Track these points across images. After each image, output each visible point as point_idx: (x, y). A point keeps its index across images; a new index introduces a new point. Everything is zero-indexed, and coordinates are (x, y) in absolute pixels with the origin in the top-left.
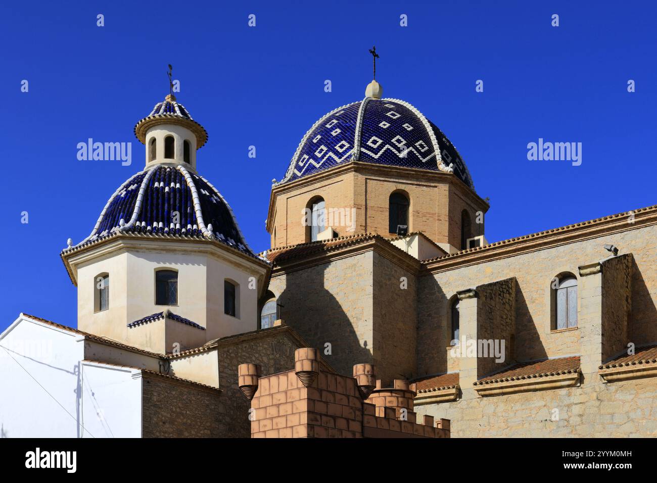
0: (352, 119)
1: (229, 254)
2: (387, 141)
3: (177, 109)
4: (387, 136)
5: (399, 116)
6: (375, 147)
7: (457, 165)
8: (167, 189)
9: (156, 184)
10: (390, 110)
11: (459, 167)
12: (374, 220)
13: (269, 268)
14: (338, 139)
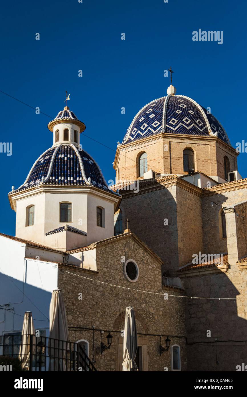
0: (160, 109)
1: (99, 193)
2: (180, 121)
3: (70, 114)
4: (180, 118)
5: (186, 106)
6: (174, 124)
7: (220, 131)
8: (66, 158)
9: (60, 156)
10: (181, 103)
11: (221, 133)
12: (175, 164)
13: (120, 199)
14: (153, 120)
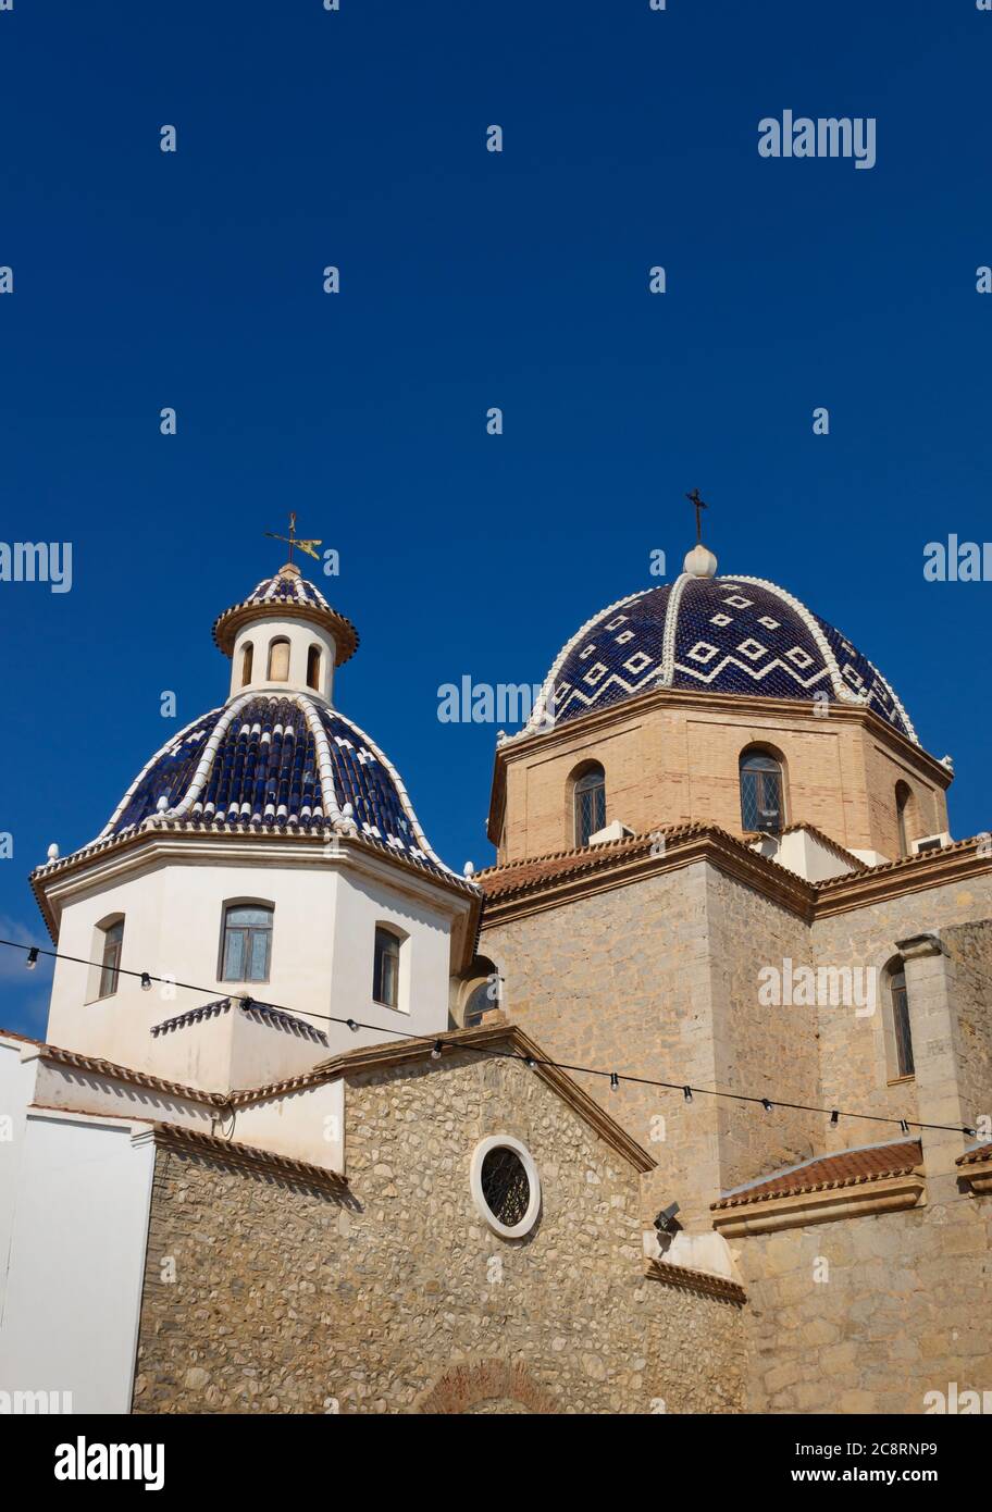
0: (656, 613)
2: (728, 649)
4: (727, 640)
5: (749, 603)
6: (704, 660)
7: (877, 694)
9: (245, 729)
10: (732, 593)
11: (881, 698)
12: (709, 804)
13: (477, 899)
14: (629, 650)
